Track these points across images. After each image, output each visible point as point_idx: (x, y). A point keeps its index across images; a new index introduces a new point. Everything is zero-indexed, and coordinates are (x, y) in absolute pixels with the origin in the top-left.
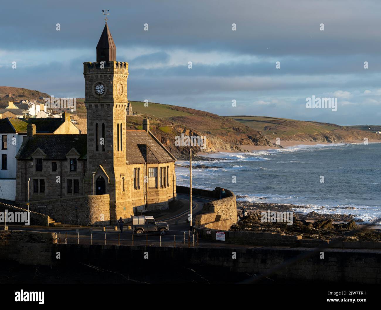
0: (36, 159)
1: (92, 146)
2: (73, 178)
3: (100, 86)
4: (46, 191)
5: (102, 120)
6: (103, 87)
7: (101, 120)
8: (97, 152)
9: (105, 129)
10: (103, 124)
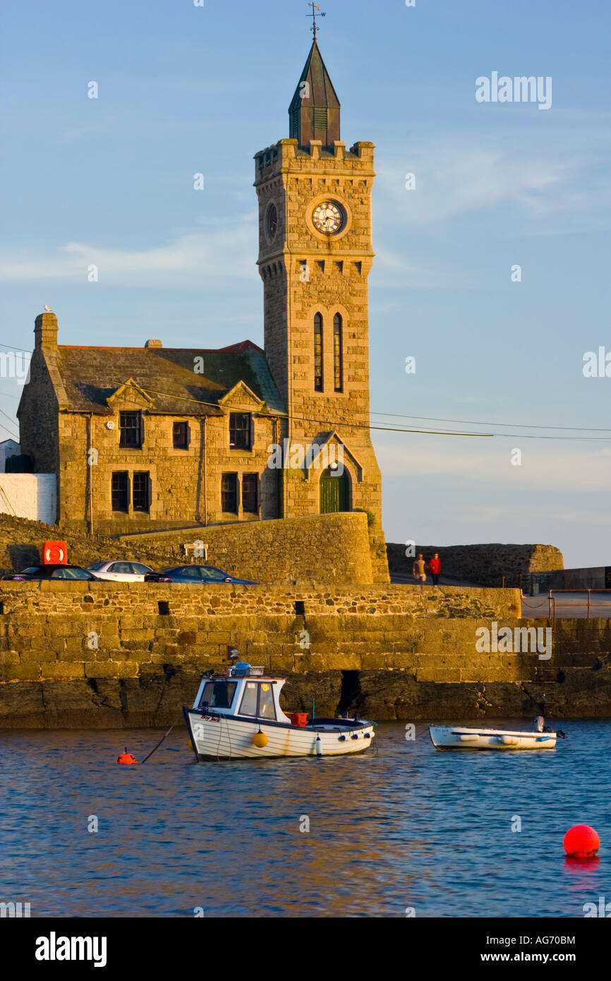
0: (122, 413)
1: (304, 377)
2: (241, 471)
3: (327, 208)
4: (156, 506)
5: (336, 305)
6: (335, 213)
7: (333, 304)
8: (319, 394)
9: (345, 329)
10: (338, 315)
